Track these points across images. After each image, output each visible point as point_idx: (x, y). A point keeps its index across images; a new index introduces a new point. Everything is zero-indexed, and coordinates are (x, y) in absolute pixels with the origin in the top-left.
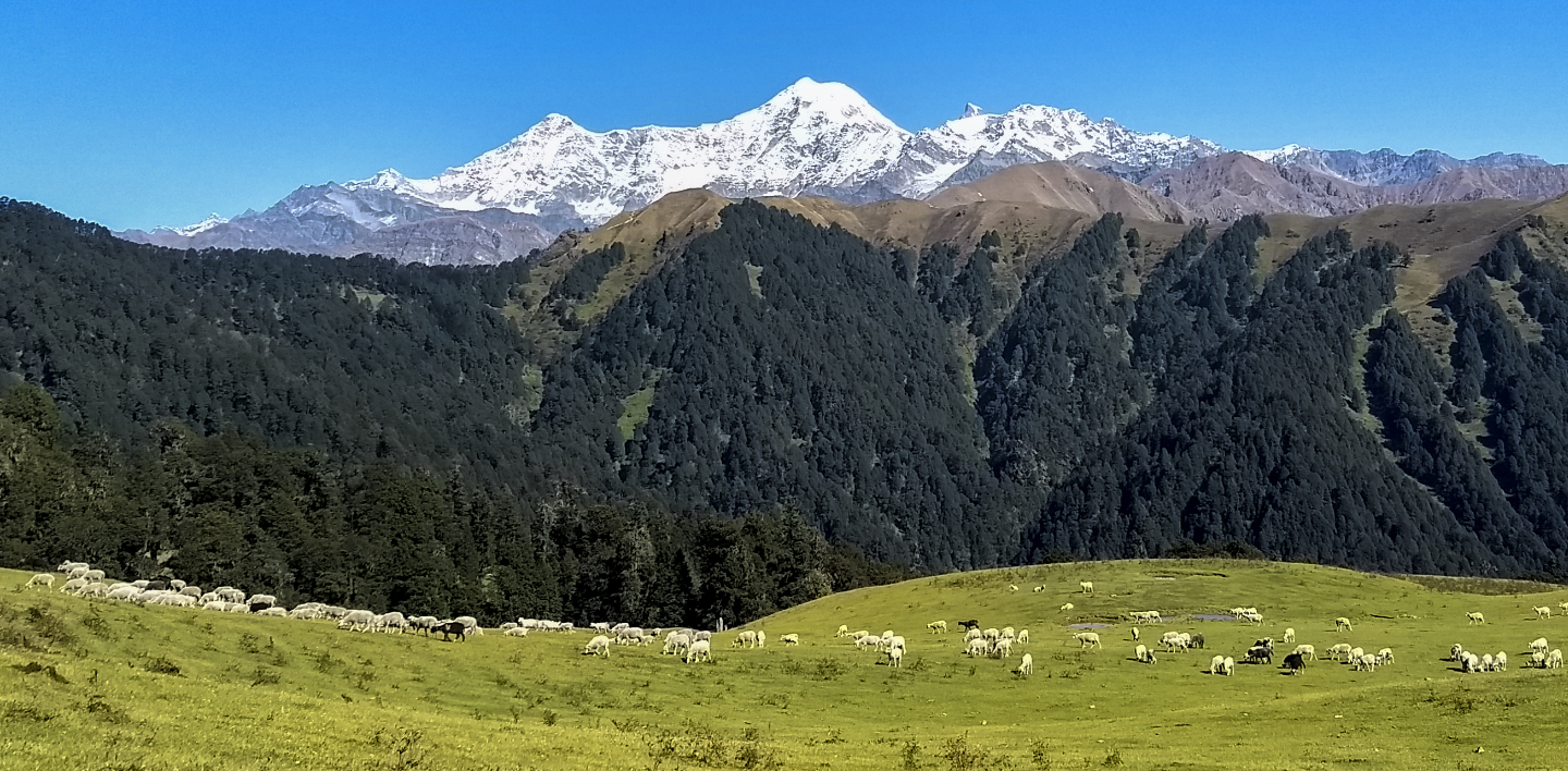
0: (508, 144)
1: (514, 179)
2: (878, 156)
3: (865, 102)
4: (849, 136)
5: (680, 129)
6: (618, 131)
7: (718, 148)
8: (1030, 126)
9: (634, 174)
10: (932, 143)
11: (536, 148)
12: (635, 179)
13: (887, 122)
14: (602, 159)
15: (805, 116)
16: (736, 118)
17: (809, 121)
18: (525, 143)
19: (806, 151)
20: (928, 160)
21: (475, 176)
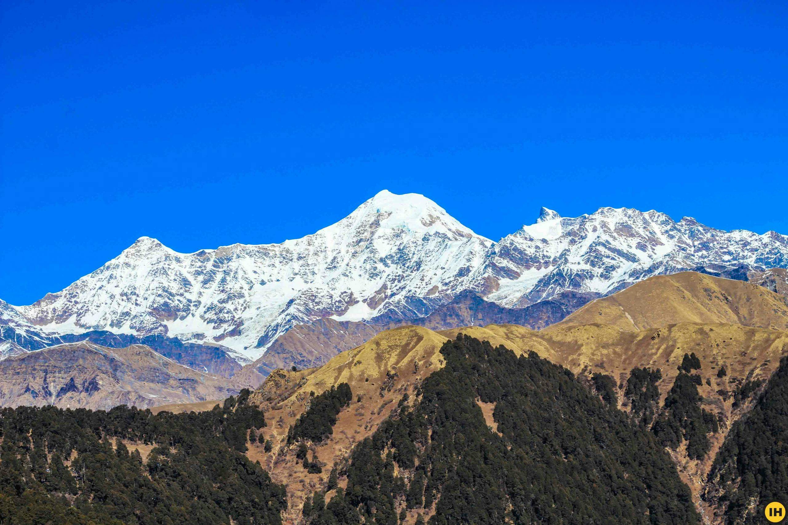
0: (102, 268)
1: (109, 301)
2: (463, 263)
3: (444, 211)
4: (432, 245)
5: (265, 246)
6: (207, 251)
7: (301, 262)
8: (612, 227)
9: (222, 291)
10: (516, 249)
11: (128, 271)
12: (223, 296)
13: (466, 230)
14: (190, 278)
15: (386, 228)
16: (319, 232)
17: (389, 232)
18: (118, 266)
19: (389, 262)
20: (512, 266)
21: (73, 300)
